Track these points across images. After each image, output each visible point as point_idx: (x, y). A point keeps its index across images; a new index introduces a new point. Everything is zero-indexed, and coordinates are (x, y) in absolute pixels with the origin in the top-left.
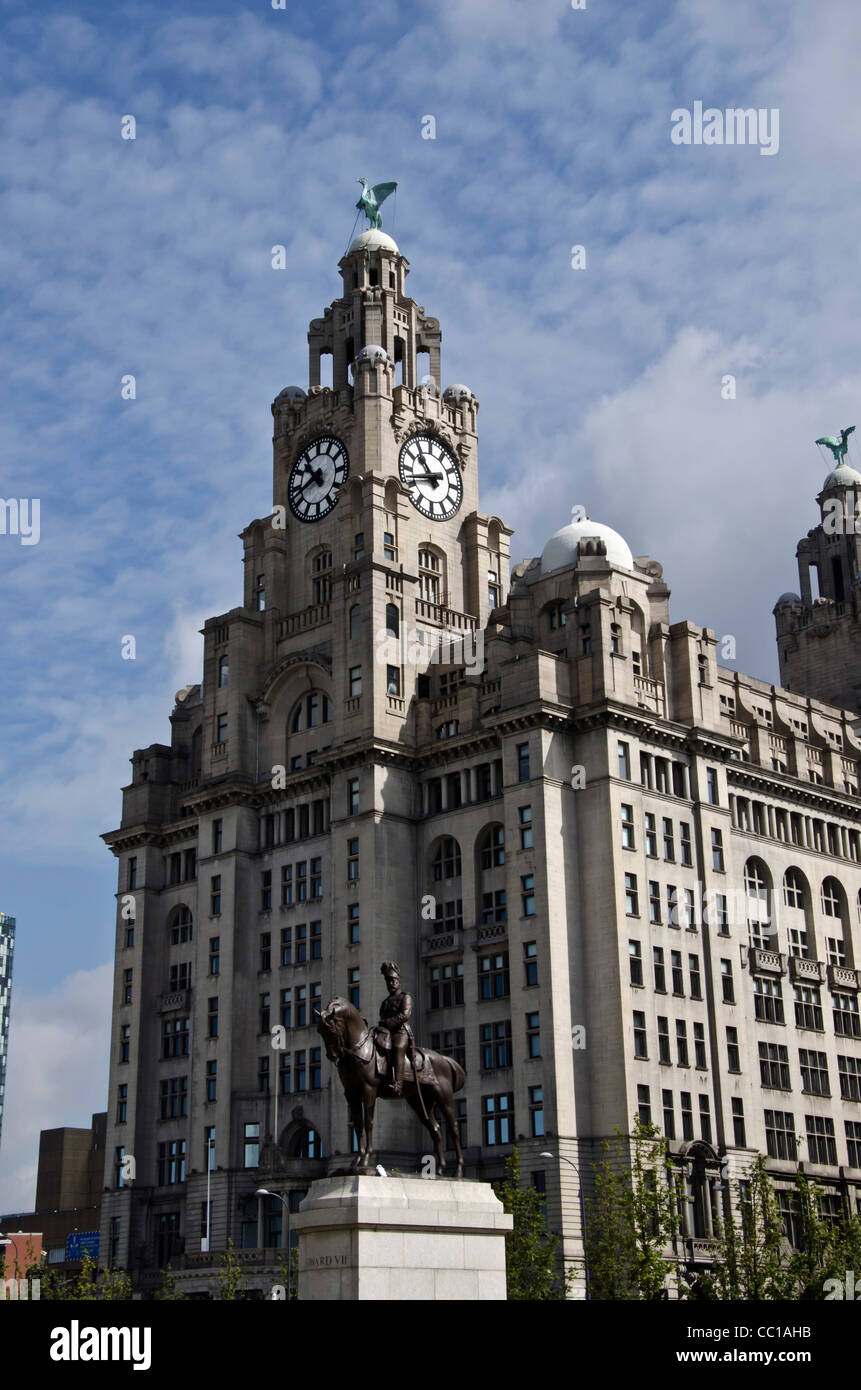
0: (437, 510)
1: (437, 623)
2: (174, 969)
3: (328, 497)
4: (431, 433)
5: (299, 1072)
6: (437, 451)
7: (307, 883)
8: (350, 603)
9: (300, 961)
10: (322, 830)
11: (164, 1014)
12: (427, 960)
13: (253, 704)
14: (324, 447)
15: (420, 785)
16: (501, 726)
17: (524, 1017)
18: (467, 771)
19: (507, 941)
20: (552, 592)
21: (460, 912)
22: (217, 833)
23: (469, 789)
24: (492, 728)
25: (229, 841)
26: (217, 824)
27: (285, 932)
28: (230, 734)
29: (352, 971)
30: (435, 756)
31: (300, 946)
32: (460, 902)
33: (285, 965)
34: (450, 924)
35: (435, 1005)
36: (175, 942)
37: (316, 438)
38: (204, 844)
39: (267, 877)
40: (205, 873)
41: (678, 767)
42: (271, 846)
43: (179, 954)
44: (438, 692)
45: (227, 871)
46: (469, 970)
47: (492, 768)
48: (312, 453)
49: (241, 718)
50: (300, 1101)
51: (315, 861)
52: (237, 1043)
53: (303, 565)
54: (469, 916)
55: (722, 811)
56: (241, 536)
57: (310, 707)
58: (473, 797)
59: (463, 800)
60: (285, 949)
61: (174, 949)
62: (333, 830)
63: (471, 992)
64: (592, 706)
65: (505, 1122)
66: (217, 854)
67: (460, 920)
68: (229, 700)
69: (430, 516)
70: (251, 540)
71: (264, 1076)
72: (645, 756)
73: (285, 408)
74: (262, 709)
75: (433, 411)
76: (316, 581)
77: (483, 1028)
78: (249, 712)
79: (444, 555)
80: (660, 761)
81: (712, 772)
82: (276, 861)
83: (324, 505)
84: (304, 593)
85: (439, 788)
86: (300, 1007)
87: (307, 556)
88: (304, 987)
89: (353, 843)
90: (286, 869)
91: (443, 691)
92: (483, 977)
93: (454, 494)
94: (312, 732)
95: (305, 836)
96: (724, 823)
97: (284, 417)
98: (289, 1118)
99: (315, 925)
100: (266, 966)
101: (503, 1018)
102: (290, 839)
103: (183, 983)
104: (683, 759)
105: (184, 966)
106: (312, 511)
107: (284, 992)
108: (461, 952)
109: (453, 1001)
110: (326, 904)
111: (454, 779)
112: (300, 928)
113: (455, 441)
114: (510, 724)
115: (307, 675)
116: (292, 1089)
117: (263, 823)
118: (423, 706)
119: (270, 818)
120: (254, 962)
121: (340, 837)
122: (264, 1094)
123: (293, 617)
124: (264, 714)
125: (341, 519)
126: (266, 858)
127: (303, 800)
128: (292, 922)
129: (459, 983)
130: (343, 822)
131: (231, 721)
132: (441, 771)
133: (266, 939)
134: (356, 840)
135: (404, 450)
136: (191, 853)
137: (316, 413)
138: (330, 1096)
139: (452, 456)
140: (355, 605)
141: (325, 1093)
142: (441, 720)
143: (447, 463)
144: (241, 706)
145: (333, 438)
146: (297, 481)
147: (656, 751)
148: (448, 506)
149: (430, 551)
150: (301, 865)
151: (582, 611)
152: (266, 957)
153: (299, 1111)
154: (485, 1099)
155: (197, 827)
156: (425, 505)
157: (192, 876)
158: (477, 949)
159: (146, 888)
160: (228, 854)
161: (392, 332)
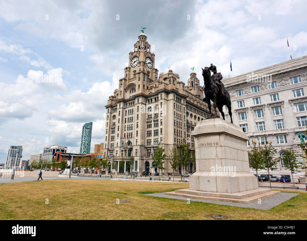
0: (150, 67)
1: (149, 81)
2: (113, 123)
3: (136, 64)
4: (150, 58)
5: (130, 135)
6: (150, 60)
7: (132, 112)
8: (139, 77)
9: (130, 122)
10: (134, 106)
11: (112, 128)
12: (147, 122)
13: (125, 90)
14: (136, 58)
15: (147, 100)
16: (159, 92)
17: (160, 129)
18: (153, 98)
19: (158, 120)
20: (165, 76)
21: (152, 116)
22: (120, 106)
23: (153, 100)
24: (157, 92)
25: (121, 107)
26: (120, 104)
27: (128, 118)
28: (122, 93)
29: (137, 123)
30: (149, 96)
31: (130, 120)
32: (152, 115)
33: (128, 122)
34: (150, 117)
35: (148, 127)
36: (114, 119)
37: (135, 57)
38: (118, 107)
39: (126, 111)
40: (118, 111)
41: (180, 99)
42: (127, 108)
43: (114, 121)
44: (149, 89)
45: (121, 110)
46: (153, 123)
47: (157, 98)
48: (134, 59)
49: (124, 91)
50: (129, 139)
51: (133, 109)
52: (122, 132)
53: (132, 73)
54: (153, 116)
55: (185, 105)
56: (125, 69)
57: (133, 90)
58: (154, 102)
59: (153, 102)
60: (128, 120)
61: (113, 120)
62: (135, 105)
63: (153, 126)
64: (171, 90)
65: (157, 142)
66: (120, 108)
67: (152, 117)
68: (122, 89)
69: (149, 68)
70: (126, 70)
71: (125, 136)
72: (177, 97)
73: (131, 54)
74: (126, 90)
75: (149, 55)
76: (134, 75)
77: (154, 130)
78: (125, 91)
79: (150, 73)
80: (178, 98)
81: (184, 100)
82: (127, 109)
83: (135, 65)
84: (132, 76)
85: (149, 100)
86: (130, 127)
87: (133, 72)
88: (130, 125)
89: (138, 107)
90: (129, 110)
91: (150, 89)
92: (154, 124)
93: (152, 65)
94: (133, 93)
95: (131, 107)
96: (185, 107)
97: (131, 55)
98: (128, 141)
99: (132, 117)
100: (126, 122)
101: (157, 129)
102: (129, 107)
103: (114, 124)
104: (181, 98)
105: (115, 122)
106: (134, 66)
107: (128, 125)
108: (151, 121)
109: (150, 127)
110: (134, 114)
111: (151, 99)
112: (130, 118)
113: (152, 59)
114: (160, 92)
115: (133, 86)
116: (129, 137)
117: (126, 104)
118: (147, 90)
119: (127, 104)
120: (124, 122)
121: (136, 106)
122: (125, 138)
123: (131, 79)
124: (126, 91)
125: (138, 67)
126: (126, 109)
127: (131, 102)
128: (129, 117)
129: (151, 125)
130: (137, 104)
131: (122, 92)
132: (150, 98)
133: (126, 119)
134: (138, 106)
135: (146, 59)
136: (116, 109)
137: (135, 54)
138: (134, 138)
139: (152, 61)
140: (140, 77)
141: (133, 138)
142: (150, 92)
143: (151, 62)
144: (124, 90)
145: (137, 57)
146: (132, 62)
147: (178, 97)
148: (151, 67)
149: (148, 72)
150: (131, 110)
151: (169, 78)
152: (126, 121)
153: (129, 140)
154: (154, 139)
155: (117, 105)
156: (148, 66)
157: (116, 111)
158: (154, 121)
159: (110, 113)
160: (121, 108)
161: (145, 46)
